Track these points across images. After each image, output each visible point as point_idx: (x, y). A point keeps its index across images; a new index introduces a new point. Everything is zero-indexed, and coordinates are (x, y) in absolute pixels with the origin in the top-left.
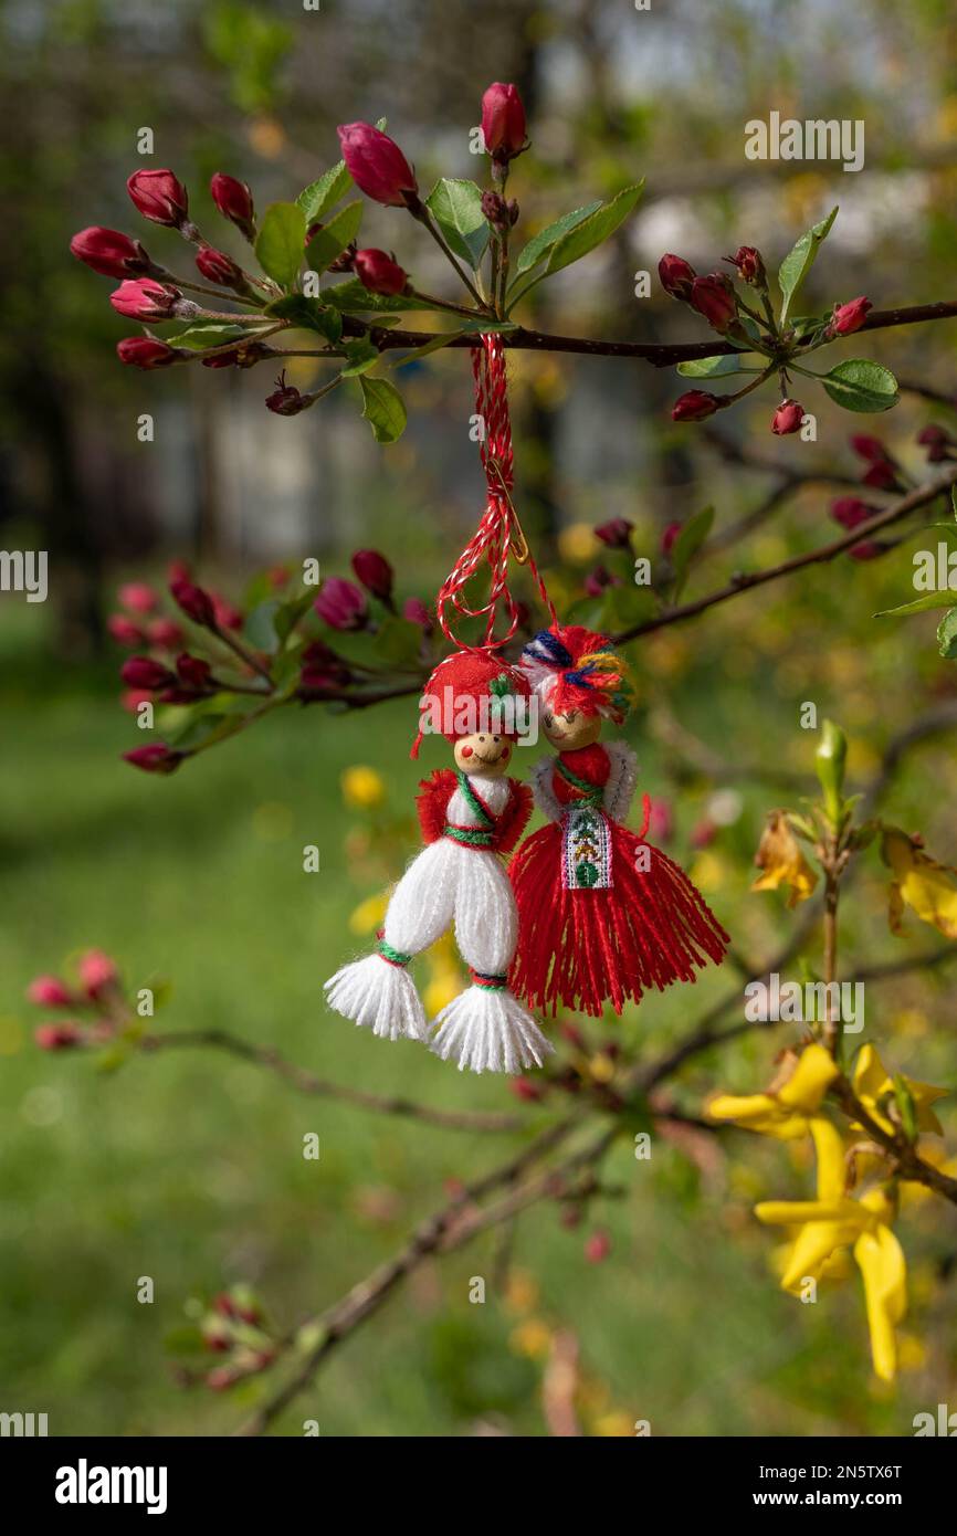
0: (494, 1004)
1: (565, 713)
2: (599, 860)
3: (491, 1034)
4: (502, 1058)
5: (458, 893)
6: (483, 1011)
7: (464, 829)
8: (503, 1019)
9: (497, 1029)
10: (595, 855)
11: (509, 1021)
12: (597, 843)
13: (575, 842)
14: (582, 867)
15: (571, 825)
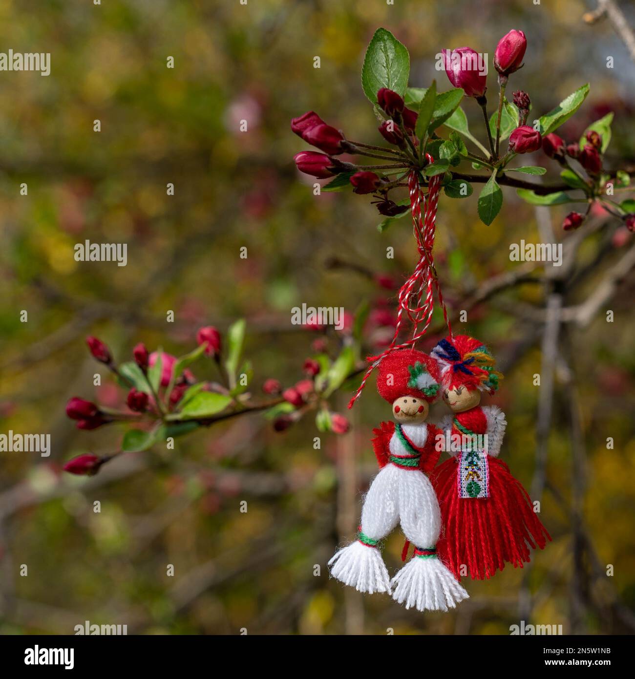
0: (426, 567)
1: (455, 388)
2: (480, 480)
3: (427, 587)
4: (434, 601)
5: (400, 497)
6: (421, 571)
7: (401, 457)
8: (433, 576)
9: (430, 583)
10: (478, 477)
11: (437, 577)
12: (479, 469)
13: (466, 469)
14: (470, 484)
15: (463, 458)
